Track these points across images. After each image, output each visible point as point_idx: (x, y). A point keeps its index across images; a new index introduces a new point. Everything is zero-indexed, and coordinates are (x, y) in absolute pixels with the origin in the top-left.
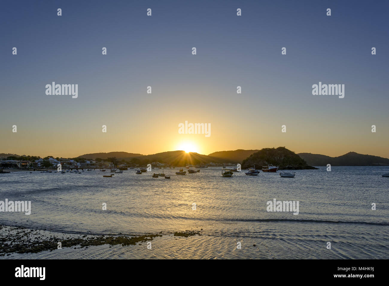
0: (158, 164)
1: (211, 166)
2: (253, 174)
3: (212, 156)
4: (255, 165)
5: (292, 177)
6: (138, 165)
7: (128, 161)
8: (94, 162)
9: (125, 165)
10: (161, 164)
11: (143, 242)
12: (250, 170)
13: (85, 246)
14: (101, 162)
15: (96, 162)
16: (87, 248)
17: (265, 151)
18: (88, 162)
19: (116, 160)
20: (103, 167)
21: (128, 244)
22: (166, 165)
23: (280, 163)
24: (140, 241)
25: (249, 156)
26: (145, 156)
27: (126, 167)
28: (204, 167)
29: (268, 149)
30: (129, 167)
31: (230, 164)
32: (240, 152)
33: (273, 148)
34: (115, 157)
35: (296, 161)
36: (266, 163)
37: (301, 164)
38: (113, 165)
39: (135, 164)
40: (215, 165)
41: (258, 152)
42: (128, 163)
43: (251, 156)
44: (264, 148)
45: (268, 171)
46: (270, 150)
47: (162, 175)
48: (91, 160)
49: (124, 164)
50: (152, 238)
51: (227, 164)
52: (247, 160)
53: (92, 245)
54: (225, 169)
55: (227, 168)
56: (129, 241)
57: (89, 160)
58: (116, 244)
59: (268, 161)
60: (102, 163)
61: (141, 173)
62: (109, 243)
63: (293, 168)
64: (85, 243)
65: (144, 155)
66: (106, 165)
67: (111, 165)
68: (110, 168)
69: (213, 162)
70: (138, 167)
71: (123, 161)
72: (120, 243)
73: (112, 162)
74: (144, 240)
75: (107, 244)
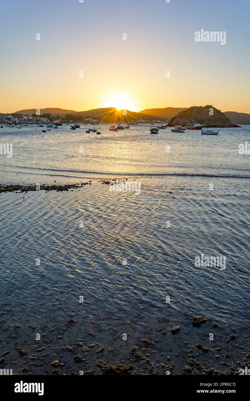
0: (91, 120)
1: (141, 123)
2: (178, 131)
3: (142, 113)
4: (183, 122)
5: (216, 134)
6: (72, 121)
7: (63, 117)
8: (31, 118)
9: (60, 121)
10: (94, 121)
11: (74, 188)
12: (176, 127)
13: (24, 191)
14: (37, 117)
15: (32, 118)
16: (26, 192)
17: (192, 109)
18: (25, 118)
19: (51, 116)
20: (40, 122)
21: (62, 190)
22: (99, 121)
23: (206, 121)
24: (72, 187)
25: (177, 114)
26: (79, 113)
27: (61, 122)
28: (134, 124)
29: (196, 107)
30: (64, 122)
31: (159, 121)
32: (170, 110)
33: (200, 106)
34: (50, 113)
35: (221, 119)
36: (193, 121)
37: (225, 122)
38: (49, 120)
39: (69, 120)
40: (145, 122)
41: (187, 110)
42: (62, 119)
43: (180, 113)
44: (192, 106)
45: (194, 129)
46: (197, 108)
47: (94, 131)
48: (28, 115)
49: (59, 119)
50: (82, 185)
51: (157, 121)
52: (175, 118)
53: (30, 190)
54: (153, 126)
55: (156, 125)
56: (62, 188)
57: (26, 116)
58: (51, 190)
59: (195, 119)
60: (39, 119)
61: (75, 129)
62: (45, 189)
63: (217, 126)
64: (25, 188)
65: (77, 111)
66: (42, 121)
67: (47, 120)
68: (46, 124)
69: (143, 119)
70: (72, 123)
71: (58, 117)
72: (55, 189)
73: (48, 117)
74: (75, 187)
75: (43, 190)
